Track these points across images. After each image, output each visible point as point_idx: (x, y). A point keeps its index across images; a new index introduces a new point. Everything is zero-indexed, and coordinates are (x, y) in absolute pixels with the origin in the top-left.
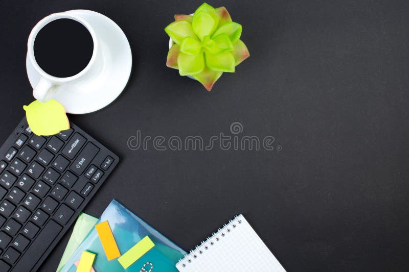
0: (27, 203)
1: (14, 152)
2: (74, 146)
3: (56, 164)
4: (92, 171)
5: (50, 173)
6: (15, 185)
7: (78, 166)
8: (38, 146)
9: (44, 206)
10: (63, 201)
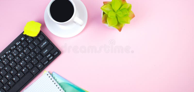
0: (21, 63)
1: (20, 42)
2: (44, 44)
3: (35, 50)
4: (49, 55)
5: (32, 53)
6: (18, 55)
7: (44, 53)
8: (30, 41)
9: (28, 66)
10: (36, 65)
